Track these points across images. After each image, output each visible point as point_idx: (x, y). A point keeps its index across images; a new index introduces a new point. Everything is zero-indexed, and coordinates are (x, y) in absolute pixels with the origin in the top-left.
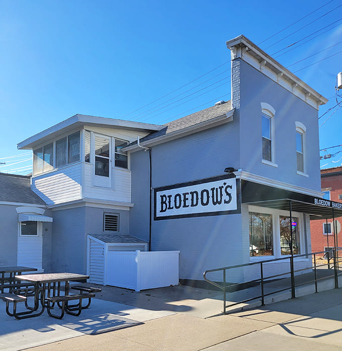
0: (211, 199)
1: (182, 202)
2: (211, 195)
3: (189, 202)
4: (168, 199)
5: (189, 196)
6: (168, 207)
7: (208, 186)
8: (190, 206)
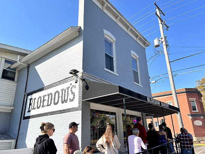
0: (60, 99)
1: (42, 103)
2: (60, 95)
3: (46, 103)
4: (33, 101)
5: (46, 98)
6: (32, 108)
7: (59, 88)
8: (46, 106)
